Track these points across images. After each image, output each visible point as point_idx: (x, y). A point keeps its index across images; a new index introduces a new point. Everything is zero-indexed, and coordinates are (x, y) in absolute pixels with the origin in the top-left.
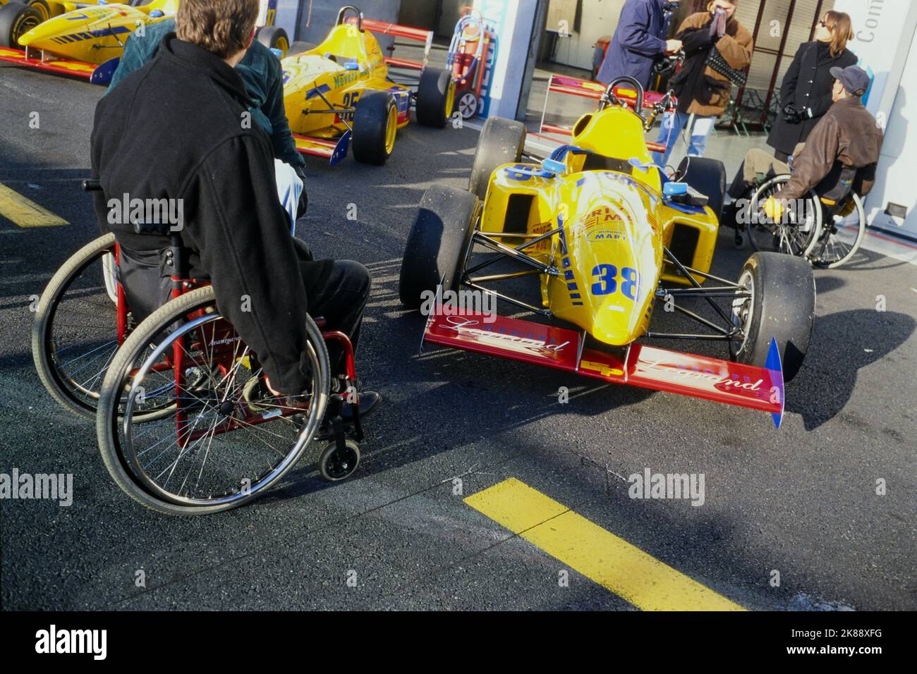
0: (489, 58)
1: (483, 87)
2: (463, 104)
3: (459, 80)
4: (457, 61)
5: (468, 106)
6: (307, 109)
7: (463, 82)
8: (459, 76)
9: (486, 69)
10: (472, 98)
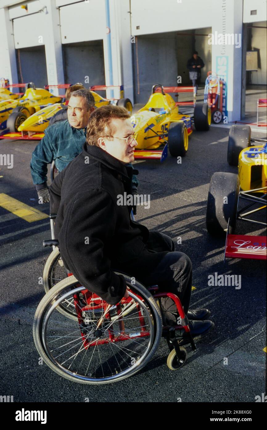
0: (223, 93)
1: (223, 107)
2: (215, 116)
3: (212, 106)
4: (209, 97)
5: (218, 117)
6: (146, 137)
7: (214, 106)
8: (211, 104)
9: (223, 98)
10: (219, 113)
